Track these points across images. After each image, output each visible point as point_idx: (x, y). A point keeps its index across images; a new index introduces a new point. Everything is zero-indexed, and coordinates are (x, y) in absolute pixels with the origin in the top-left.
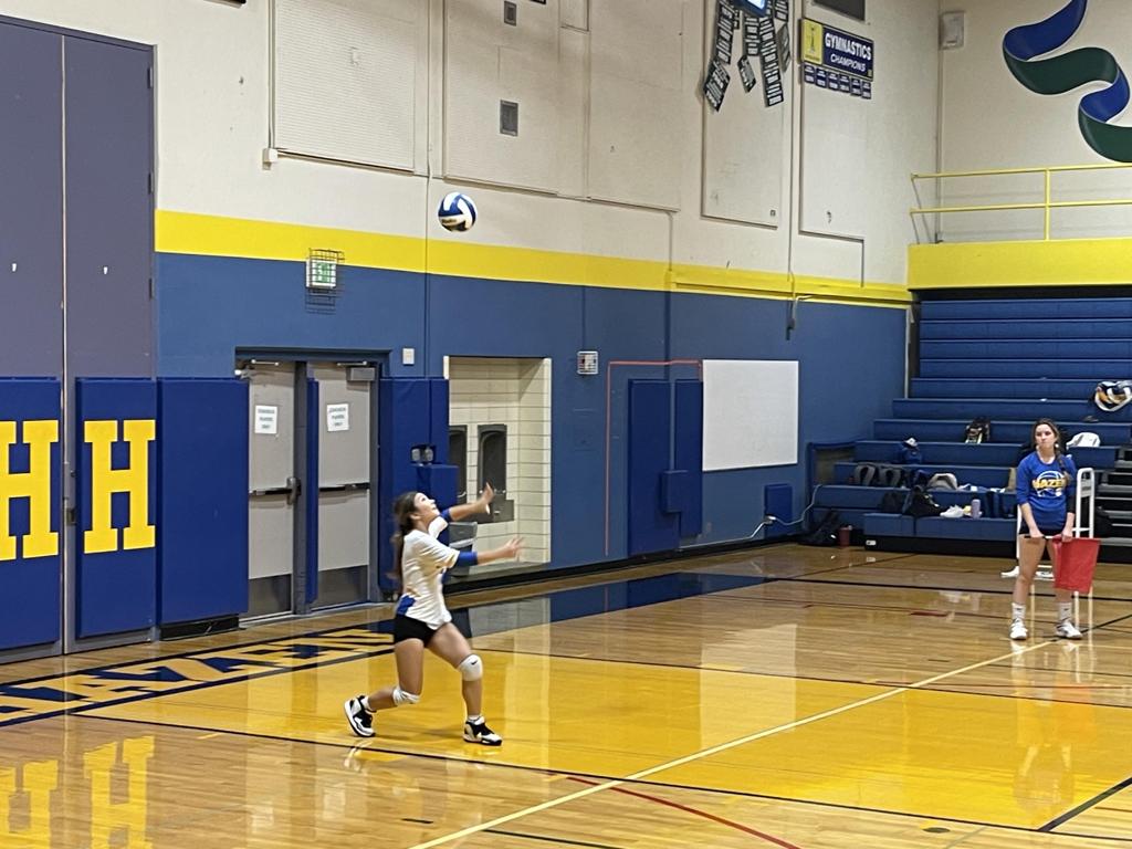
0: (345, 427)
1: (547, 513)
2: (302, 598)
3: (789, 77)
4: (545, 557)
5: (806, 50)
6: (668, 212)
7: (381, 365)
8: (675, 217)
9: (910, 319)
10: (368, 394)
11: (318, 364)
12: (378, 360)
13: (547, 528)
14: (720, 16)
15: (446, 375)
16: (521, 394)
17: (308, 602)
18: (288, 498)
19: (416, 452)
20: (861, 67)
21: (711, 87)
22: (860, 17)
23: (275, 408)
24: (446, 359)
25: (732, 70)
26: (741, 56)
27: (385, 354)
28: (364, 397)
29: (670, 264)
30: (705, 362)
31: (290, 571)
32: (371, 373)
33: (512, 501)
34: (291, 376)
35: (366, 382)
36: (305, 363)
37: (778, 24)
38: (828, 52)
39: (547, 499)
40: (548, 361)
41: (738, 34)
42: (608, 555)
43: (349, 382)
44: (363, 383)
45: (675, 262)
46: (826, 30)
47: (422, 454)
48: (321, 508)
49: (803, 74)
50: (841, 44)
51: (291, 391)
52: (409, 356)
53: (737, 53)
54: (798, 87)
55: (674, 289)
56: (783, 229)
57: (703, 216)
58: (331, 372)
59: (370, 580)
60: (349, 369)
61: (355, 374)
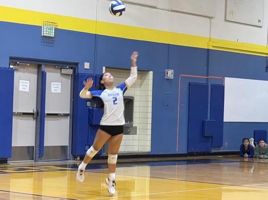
0: (59, 91)
2: (38, 156)
4: (148, 149)
6: (210, 18)
7: (75, 68)
8: (212, 20)
10: (70, 80)
12: (74, 66)
16: (141, 85)
17: (40, 157)
18: (33, 117)
19: (88, 103)
23: (29, 82)
24: (104, 68)
27: (77, 64)
28: (68, 82)
29: (210, 38)
30: (226, 78)
31: (33, 145)
32: (71, 71)
33: (136, 127)
34: (36, 70)
35: (69, 75)
36: (41, 65)
39: (150, 126)
40: (151, 73)
42: (177, 151)
43: (61, 74)
45: (211, 37)
48: (46, 122)
51: (36, 76)
52: (87, 65)
55: (211, 48)
57: (226, 20)
58: (52, 69)
59: (69, 151)
60: (61, 69)
61: (64, 71)
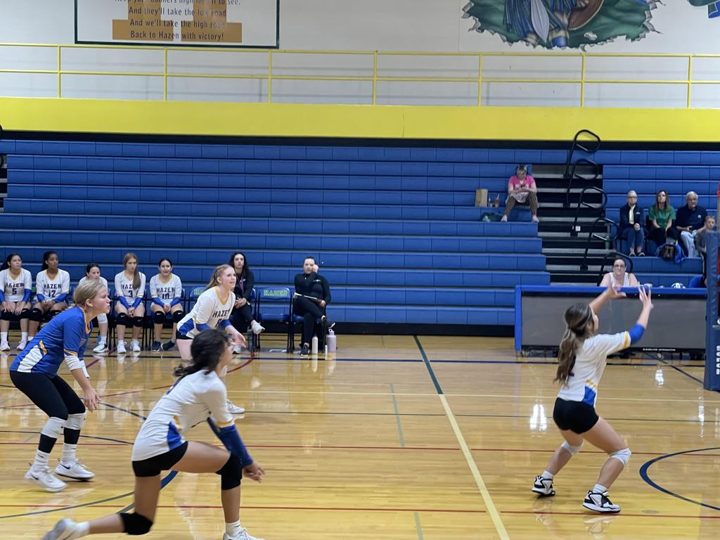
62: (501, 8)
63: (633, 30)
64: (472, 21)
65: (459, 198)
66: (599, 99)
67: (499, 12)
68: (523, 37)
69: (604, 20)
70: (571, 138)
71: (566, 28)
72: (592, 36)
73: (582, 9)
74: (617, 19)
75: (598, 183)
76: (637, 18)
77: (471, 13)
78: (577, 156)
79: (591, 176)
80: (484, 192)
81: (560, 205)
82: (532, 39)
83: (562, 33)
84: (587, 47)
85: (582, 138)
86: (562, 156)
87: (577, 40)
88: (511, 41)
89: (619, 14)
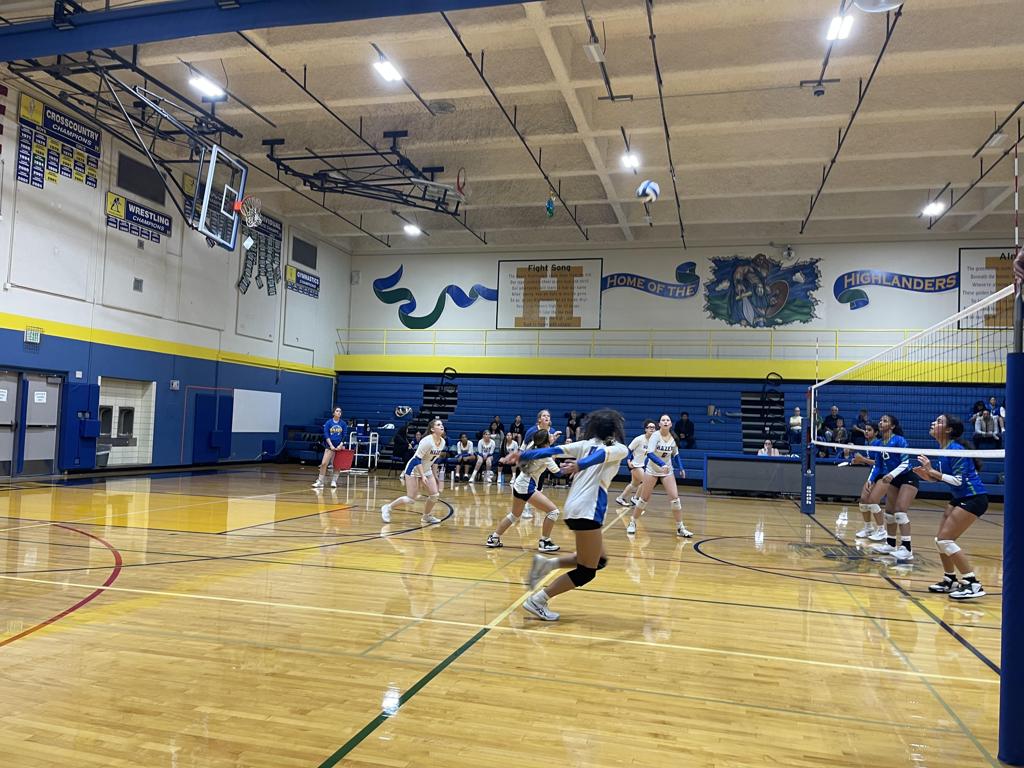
0: (44, 401)
1: (151, 443)
2: (16, 471)
3: (280, 286)
4: (149, 461)
5: (288, 277)
6: (219, 330)
7: (64, 377)
8: (223, 332)
9: (335, 382)
10: (57, 389)
11: (28, 374)
12: (63, 375)
13: (151, 449)
14: (247, 259)
15: (99, 384)
16: (143, 395)
17: (18, 472)
18: (11, 429)
19: (80, 415)
20: (315, 286)
21: (242, 284)
22: (314, 268)
23: (6, 391)
24: (100, 378)
25: (252, 280)
26: (256, 274)
27: (67, 373)
28: (56, 391)
29: (220, 351)
30: (235, 390)
31: (11, 459)
32: (59, 380)
33: (136, 439)
34: (16, 378)
36: (22, 373)
37: (275, 266)
38: (298, 279)
39: (151, 438)
40: (154, 383)
41: (256, 267)
42: (182, 463)
43: (48, 383)
44: (56, 384)
45: (222, 349)
46: (298, 271)
47: (84, 415)
48: (26, 434)
49: (286, 286)
50: (305, 277)
51: (16, 385)
52: (79, 374)
53: (255, 273)
54: (284, 290)
55: (220, 360)
56: (276, 341)
57: (236, 333)
58: (37, 378)
59: (54, 465)
60: (47, 377)
61: (50, 380)
62: (726, 306)
63: (804, 318)
64: (709, 313)
65: (698, 410)
66: (784, 356)
67: (724, 308)
68: (739, 322)
69: (787, 312)
70: (765, 377)
71: (764, 317)
72: (780, 321)
73: (773, 306)
74: (794, 311)
75: (781, 403)
76: (806, 310)
77: (708, 309)
78: (768, 388)
79: (777, 399)
80: (712, 408)
81: (759, 415)
82: (744, 322)
83: (761, 319)
84: (777, 327)
85: (771, 377)
86: (759, 387)
87: (770, 323)
88: (732, 324)
89: (795, 308)
